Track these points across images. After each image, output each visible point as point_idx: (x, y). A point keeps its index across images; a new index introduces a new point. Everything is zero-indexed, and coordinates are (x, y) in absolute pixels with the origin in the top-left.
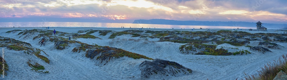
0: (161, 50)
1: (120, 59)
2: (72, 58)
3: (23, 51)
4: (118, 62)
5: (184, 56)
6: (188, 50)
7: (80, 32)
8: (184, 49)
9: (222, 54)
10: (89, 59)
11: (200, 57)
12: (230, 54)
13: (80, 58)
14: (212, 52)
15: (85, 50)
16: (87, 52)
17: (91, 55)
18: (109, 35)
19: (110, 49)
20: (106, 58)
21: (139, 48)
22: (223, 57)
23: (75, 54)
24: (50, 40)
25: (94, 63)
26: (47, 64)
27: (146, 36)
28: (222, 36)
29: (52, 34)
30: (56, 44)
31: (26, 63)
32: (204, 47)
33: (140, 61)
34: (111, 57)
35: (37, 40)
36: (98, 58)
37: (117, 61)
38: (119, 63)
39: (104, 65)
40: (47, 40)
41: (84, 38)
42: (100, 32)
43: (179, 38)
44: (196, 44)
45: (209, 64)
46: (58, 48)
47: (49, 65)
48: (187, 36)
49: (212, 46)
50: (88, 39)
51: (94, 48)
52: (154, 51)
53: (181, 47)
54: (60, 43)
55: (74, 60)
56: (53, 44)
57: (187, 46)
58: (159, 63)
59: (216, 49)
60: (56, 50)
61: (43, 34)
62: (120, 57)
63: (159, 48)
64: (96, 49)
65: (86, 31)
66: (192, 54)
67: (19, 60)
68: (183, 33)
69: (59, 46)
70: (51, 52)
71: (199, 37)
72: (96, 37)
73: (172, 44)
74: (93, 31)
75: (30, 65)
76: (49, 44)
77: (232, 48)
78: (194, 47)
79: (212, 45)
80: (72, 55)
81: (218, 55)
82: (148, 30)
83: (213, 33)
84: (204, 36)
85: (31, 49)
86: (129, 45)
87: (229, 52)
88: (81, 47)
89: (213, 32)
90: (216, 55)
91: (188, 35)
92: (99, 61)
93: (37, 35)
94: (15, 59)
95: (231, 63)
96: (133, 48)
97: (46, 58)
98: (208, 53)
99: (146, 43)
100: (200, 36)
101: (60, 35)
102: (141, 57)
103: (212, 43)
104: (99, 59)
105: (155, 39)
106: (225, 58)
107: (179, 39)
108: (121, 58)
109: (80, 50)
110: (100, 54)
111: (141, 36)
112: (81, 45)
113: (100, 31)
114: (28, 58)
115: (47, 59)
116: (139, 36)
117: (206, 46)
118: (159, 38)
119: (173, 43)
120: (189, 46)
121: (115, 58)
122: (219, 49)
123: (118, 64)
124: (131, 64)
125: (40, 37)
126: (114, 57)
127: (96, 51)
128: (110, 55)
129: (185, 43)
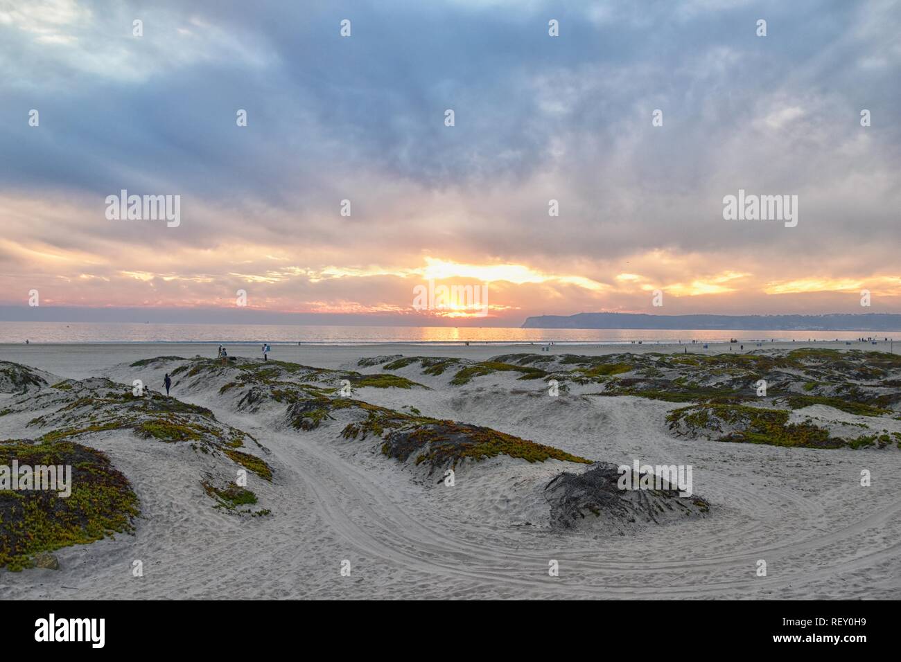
0: (610, 426)
1: (485, 465)
2: (342, 456)
3: (189, 442)
4: (481, 472)
5: (683, 446)
6: (696, 426)
7: (365, 363)
8: (681, 421)
9: (807, 442)
10: (392, 462)
11: (735, 452)
12: (838, 443)
13: (365, 458)
14: (774, 434)
15: (380, 433)
16: (386, 438)
17: (398, 450)
18: (450, 373)
19: (458, 430)
20: (443, 459)
21: (542, 420)
22: (811, 452)
23: (351, 446)
24: (273, 398)
25: (406, 476)
26: (265, 483)
27: (562, 375)
28: (807, 373)
29: (278, 375)
30: (290, 412)
31: (197, 485)
32: (747, 416)
33: (547, 471)
34: (459, 457)
35: (231, 396)
36: (419, 460)
37: (478, 472)
38: (483, 477)
39: (438, 483)
40: (265, 396)
41: (377, 386)
42: (426, 362)
43: (666, 384)
44: (720, 406)
45: (765, 480)
46: (300, 423)
47: (271, 487)
48: (691, 373)
49: (773, 416)
50: (390, 389)
51: (407, 426)
52: (589, 430)
53: (671, 414)
54: (305, 409)
55: (348, 465)
56: (280, 410)
57: (690, 412)
58: (605, 480)
59: (785, 424)
60: (292, 429)
61: (251, 375)
62: (487, 459)
63: (604, 417)
64: (413, 431)
65: (384, 361)
66: (709, 440)
67: (174, 477)
68: (676, 362)
69: (300, 418)
70: (277, 436)
71: (729, 378)
72: (413, 384)
73: (645, 406)
74: (404, 360)
75: (210, 490)
76: (270, 408)
77: (844, 424)
78: (713, 417)
79: (775, 408)
80: (341, 448)
81: (795, 445)
82: (568, 355)
83: (775, 359)
84: (744, 373)
85: (216, 432)
86: (511, 409)
87: (832, 436)
88: (368, 424)
89: (776, 356)
90: (787, 445)
91: (693, 370)
92: (424, 469)
93: (231, 379)
94: (162, 471)
95: (842, 481)
96: (525, 419)
97: (261, 461)
98: (762, 437)
99: (562, 403)
100: (732, 375)
101: (303, 377)
102: (551, 457)
103: (774, 403)
104: (424, 464)
105: (590, 385)
106: (821, 458)
107: (664, 387)
108: (489, 462)
109: (365, 431)
110: (427, 447)
111: (547, 377)
112: (368, 414)
113: (424, 359)
114: (204, 468)
115: (266, 465)
116: (541, 377)
117: (753, 413)
118: (601, 384)
119: (647, 401)
120: (696, 411)
121: (472, 460)
122: (796, 425)
123: (481, 482)
124: (520, 480)
125: (242, 385)
126: (468, 459)
127: (414, 436)
128: (456, 450)
129: (684, 401)
